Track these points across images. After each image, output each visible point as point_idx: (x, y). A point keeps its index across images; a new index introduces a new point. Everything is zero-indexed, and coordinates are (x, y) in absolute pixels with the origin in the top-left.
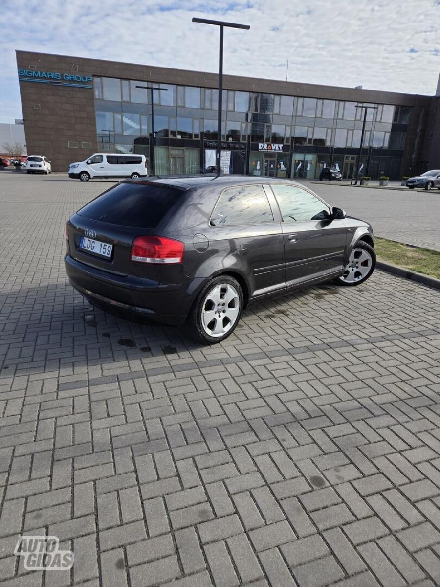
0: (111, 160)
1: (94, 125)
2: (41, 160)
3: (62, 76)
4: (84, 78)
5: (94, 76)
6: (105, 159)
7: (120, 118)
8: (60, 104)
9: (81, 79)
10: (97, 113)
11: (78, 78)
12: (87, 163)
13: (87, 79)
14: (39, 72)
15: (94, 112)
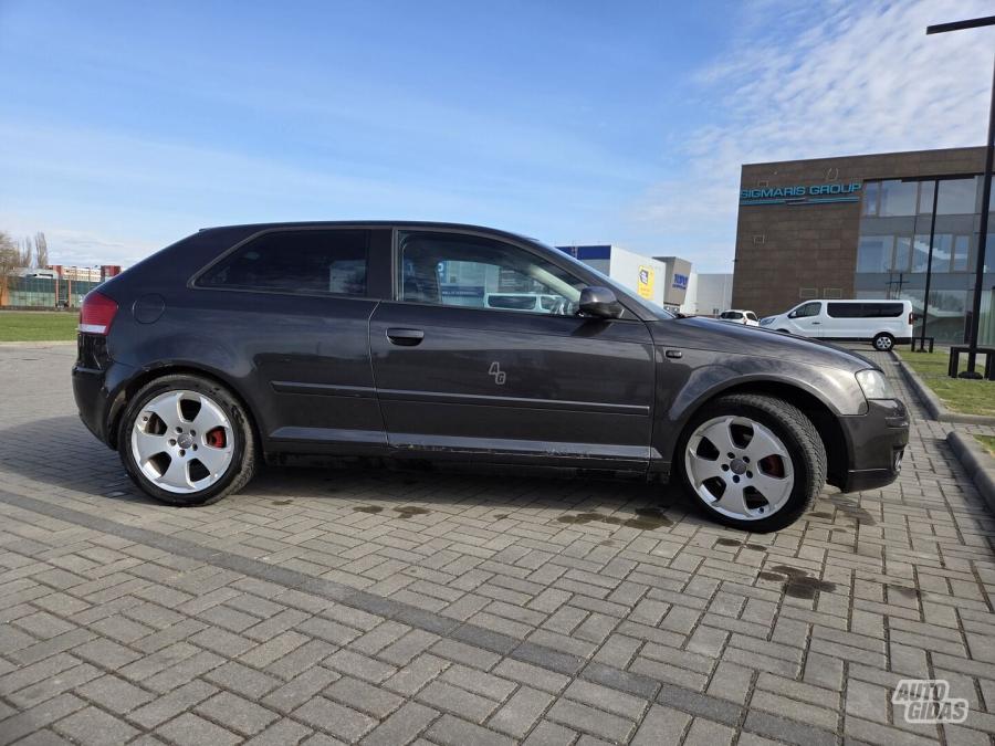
0: (835, 311)
1: (854, 259)
2: (741, 316)
3: (808, 189)
4: (846, 187)
5: (866, 181)
6: (824, 308)
7: (909, 244)
8: (796, 233)
9: (841, 188)
10: (862, 239)
11: (835, 189)
12: (790, 316)
13: (852, 188)
14: (771, 190)
15: (857, 238)
